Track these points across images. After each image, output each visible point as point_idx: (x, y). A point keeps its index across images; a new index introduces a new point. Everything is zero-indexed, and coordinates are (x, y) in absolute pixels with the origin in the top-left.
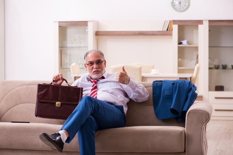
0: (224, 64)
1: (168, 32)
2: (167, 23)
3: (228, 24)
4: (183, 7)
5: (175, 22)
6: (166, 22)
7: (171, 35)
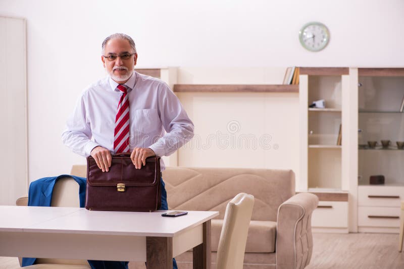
0: (385, 139)
1: (291, 87)
2: (291, 72)
3: (390, 74)
4: (319, 44)
5: (303, 70)
6: (289, 70)
7: (297, 91)
